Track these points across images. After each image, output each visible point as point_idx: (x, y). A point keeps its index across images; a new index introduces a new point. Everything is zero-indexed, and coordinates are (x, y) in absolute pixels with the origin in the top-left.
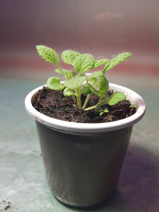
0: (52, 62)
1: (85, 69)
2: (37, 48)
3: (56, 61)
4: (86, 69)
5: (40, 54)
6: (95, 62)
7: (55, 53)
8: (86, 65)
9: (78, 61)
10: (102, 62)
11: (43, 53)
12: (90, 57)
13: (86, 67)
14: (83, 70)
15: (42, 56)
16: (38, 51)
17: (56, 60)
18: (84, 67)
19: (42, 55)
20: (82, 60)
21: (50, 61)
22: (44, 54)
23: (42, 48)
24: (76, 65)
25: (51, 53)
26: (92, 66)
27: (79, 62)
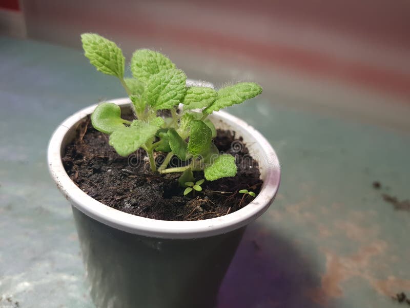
0: (109, 72)
1: (164, 104)
2: (83, 40)
3: (117, 69)
4: (166, 103)
5: (87, 54)
6: (188, 91)
7: (119, 53)
8: (168, 95)
9: (154, 84)
10: (201, 94)
11: (91, 53)
12: (179, 80)
13: (167, 100)
14: (162, 105)
15: (90, 58)
16: (84, 46)
17: (119, 68)
18: (163, 99)
19: (90, 56)
20: (163, 84)
21: (104, 70)
22: (94, 54)
23: (92, 42)
24: (150, 91)
25: (111, 53)
26: (179, 101)
27: (156, 85)
